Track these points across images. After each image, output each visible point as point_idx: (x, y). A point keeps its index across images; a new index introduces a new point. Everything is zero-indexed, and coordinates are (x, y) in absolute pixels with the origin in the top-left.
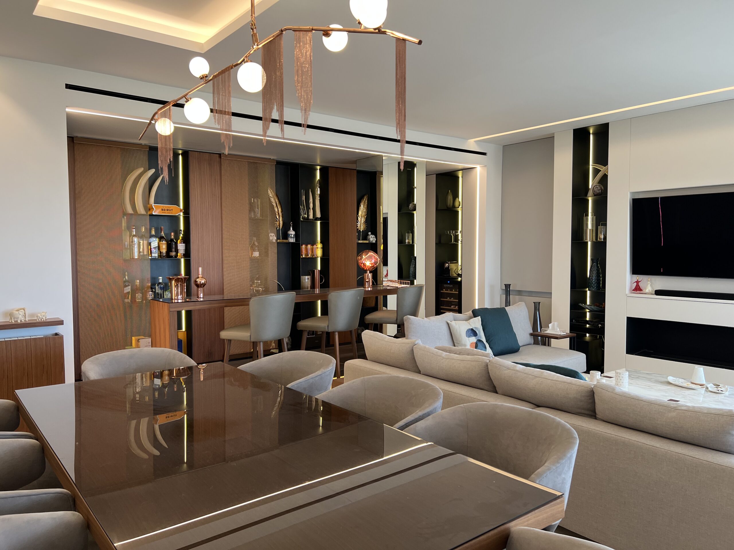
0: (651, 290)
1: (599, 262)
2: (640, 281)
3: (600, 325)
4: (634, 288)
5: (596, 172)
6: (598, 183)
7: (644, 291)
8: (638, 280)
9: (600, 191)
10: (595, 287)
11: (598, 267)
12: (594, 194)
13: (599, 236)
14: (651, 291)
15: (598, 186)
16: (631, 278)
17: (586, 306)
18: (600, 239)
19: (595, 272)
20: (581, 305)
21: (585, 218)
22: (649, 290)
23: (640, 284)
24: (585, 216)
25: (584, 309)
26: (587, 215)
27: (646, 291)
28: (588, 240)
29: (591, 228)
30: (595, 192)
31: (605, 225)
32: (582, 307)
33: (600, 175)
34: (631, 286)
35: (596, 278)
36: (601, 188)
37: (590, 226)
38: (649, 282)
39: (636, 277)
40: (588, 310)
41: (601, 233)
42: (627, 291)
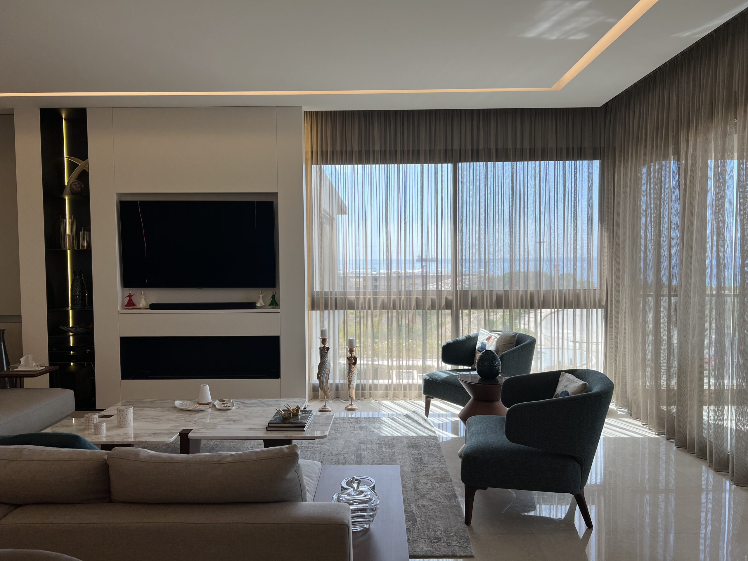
0: (145, 304)
1: (82, 275)
2: (133, 295)
3: (88, 350)
4: (126, 302)
5: (72, 166)
6: (76, 180)
7: (138, 306)
8: (130, 294)
9: (80, 189)
10: (79, 305)
11: (82, 280)
12: (71, 192)
13: (82, 244)
14: (145, 306)
15: (76, 183)
16: (123, 292)
17: (70, 329)
18: (83, 246)
19: (78, 288)
20: (62, 328)
21: (62, 221)
22: (143, 305)
23: (133, 298)
24: (62, 219)
25: (67, 332)
26: (65, 218)
27: (140, 306)
28: (67, 248)
29: (71, 234)
30: (73, 190)
31: (89, 230)
32: (64, 330)
33: (77, 171)
34: (123, 302)
35: (80, 294)
36: (80, 185)
37: (68, 232)
38: (142, 296)
39: (129, 291)
40: (71, 334)
41: (83, 240)
42: (119, 308)
